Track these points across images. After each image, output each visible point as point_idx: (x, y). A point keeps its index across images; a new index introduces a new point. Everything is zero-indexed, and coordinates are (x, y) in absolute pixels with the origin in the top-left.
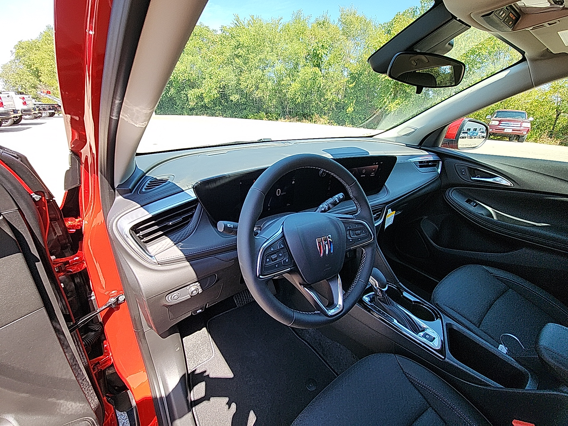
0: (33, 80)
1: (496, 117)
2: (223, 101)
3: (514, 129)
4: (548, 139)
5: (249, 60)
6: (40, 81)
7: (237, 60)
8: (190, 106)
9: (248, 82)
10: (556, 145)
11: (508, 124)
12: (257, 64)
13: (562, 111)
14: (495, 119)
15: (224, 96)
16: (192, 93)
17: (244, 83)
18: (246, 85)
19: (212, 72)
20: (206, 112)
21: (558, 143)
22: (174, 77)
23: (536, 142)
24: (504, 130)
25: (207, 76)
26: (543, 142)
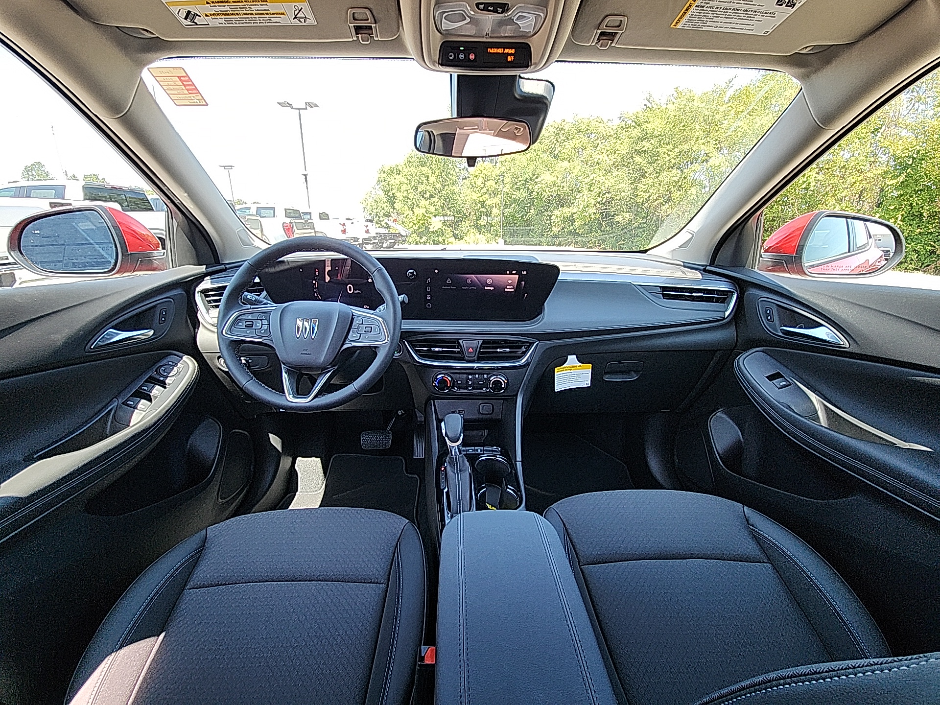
0: (387, 207)
2: (604, 223)
5: (659, 156)
6: (394, 209)
7: (638, 159)
8: (552, 232)
9: (651, 191)
12: (673, 161)
15: (607, 216)
16: (558, 214)
17: (644, 194)
18: (646, 197)
19: (594, 181)
20: (574, 241)
22: (538, 193)
25: (585, 187)
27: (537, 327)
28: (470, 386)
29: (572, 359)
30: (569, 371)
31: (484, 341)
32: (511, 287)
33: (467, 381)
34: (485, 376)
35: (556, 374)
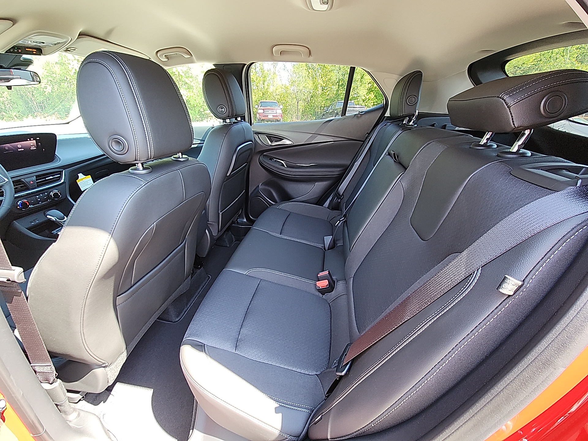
1: (261, 107)
3: (273, 116)
11: (269, 111)
24: (268, 116)
27: (60, 163)
28: (40, 201)
29: (81, 175)
30: (82, 181)
31: (37, 176)
32: (34, 147)
33: (36, 199)
34: (46, 194)
35: (78, 183)
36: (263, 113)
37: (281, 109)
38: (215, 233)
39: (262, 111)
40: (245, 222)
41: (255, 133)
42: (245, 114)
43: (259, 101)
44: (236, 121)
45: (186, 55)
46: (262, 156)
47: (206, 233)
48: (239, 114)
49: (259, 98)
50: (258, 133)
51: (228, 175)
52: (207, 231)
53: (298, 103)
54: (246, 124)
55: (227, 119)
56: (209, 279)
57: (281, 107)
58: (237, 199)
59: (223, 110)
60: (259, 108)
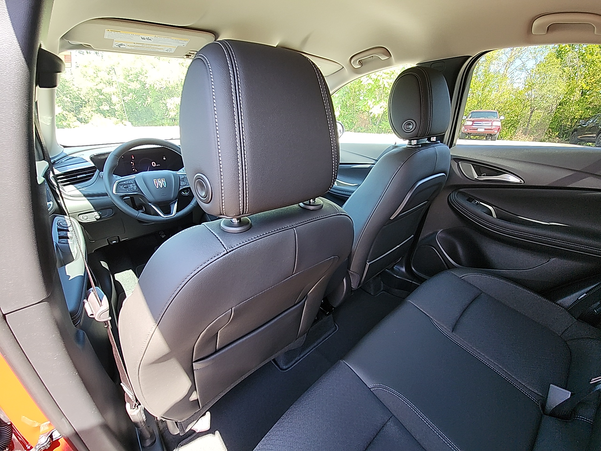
1: (470, 118)
3: (486, 129)
4: (523, 136)
10: (530, 141)
11: (481, 124)
13: (536, 108)
14: (470, 119)
21: (532, 139)
23: (511, 140)
24: (477, 130)
26: (518, 140)
36: (472, 125)
37: (501, 120)
38: (354, 286)
39: (470, 123)
40: (403, 272)
41: (454, 159)
42: (445, 133)
43: (470, 111)
44: (427, 142)
45: (384, 56)
46: (456, 193)
47: (343, 281)
48: (435, 133)
49: (471, 107)
50: (457, 159)
51: (392, 218)
52: (344, 280)
53: (532, 112)
54: (442, 147)
55: (414, 140)
56: (335, 332)
57: (502, 118)
58: (398, 246)
59: (411, 127)
60: (467, 120)
